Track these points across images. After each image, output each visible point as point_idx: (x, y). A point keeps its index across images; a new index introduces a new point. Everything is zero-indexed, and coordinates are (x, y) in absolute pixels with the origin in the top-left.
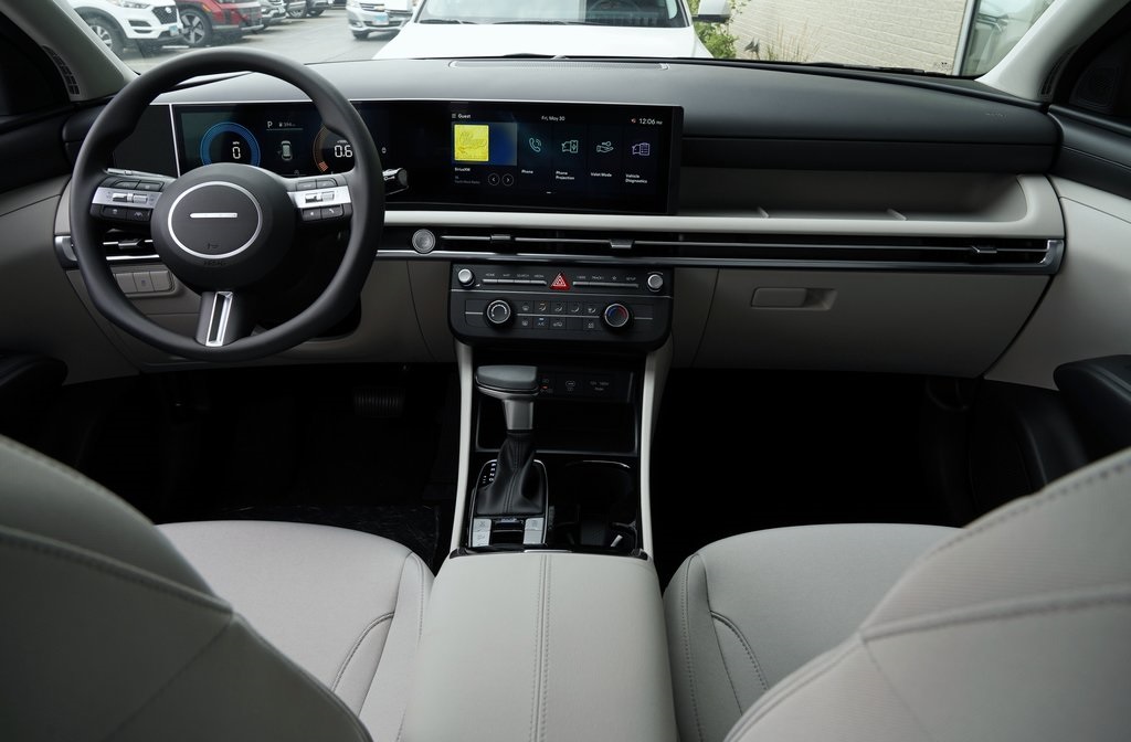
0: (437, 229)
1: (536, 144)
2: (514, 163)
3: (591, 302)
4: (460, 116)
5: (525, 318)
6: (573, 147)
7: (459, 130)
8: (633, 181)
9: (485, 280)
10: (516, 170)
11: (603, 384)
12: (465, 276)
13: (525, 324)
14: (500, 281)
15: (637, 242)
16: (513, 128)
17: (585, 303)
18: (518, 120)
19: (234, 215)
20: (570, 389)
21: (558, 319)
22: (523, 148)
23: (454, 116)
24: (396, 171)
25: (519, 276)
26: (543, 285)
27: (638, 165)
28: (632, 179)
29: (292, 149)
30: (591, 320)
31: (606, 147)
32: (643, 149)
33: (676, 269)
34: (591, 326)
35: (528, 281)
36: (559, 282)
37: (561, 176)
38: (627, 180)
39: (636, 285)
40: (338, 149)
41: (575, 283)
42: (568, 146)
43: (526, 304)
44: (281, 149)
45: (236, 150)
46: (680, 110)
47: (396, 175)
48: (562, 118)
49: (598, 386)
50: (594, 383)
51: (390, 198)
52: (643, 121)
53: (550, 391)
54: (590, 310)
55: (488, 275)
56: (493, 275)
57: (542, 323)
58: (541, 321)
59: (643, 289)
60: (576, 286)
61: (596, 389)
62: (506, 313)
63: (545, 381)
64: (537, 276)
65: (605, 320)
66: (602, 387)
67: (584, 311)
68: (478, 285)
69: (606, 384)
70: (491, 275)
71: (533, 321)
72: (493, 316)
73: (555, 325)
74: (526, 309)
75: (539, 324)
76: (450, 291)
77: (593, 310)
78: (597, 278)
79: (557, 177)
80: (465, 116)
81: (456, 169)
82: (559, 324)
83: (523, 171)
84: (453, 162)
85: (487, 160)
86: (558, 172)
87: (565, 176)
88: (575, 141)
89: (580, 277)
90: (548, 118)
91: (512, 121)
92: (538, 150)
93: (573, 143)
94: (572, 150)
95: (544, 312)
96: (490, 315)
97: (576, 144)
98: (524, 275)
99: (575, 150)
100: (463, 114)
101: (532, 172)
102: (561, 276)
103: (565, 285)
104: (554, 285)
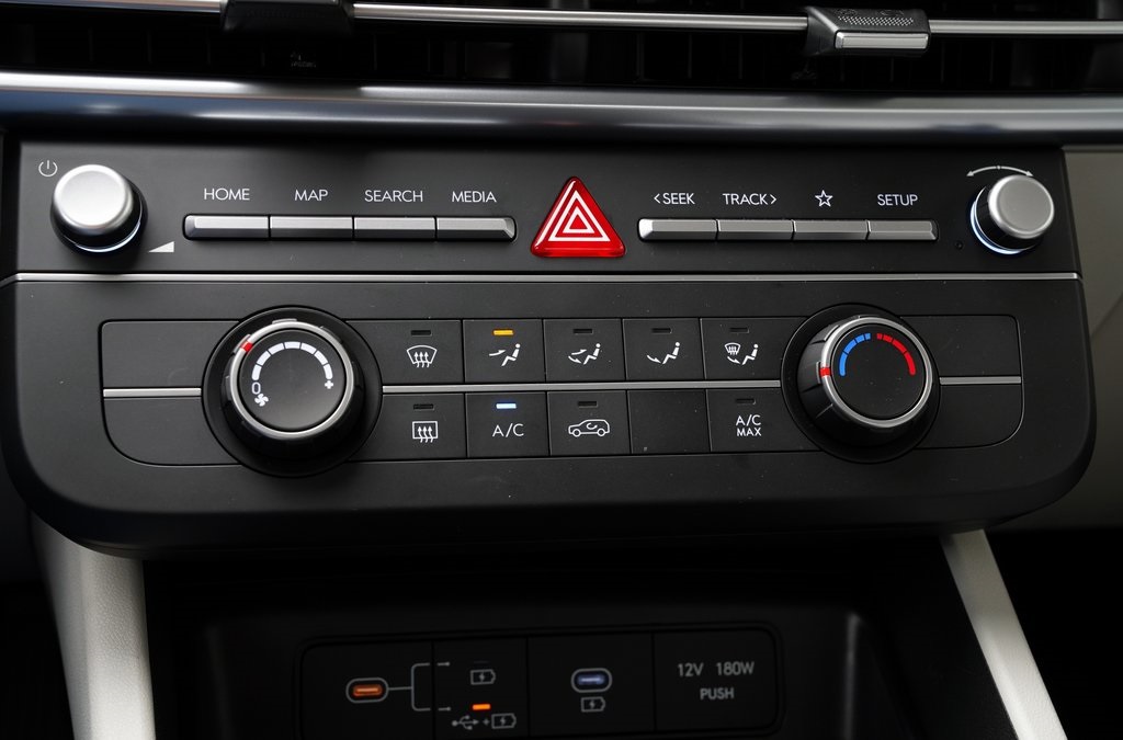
3: (739, 314)
5: (424, 406)
9: (200, 223)
11: (729, 668)
12: (91, 199)
13: (425, 433)
14: (279, 223)
15: (938, 25)
17: (706, 319)
20: (592, 706)
21: (587, 403)
25: (373, 196)
26: (496, 239)
30: (744, 400)
33: (1074, 160)
34: (748, 427)
35: (425, 224)
36: (574, 222)
39: (924, 230)
41: (646, 227)
43: (419, 336)
49: (712, 679)
50: (693, 669)
53: (506, 722)
54: (733, 350)
55: (214, 194)
56: (242, 194)
57: (513, 427)
58: (507, 417)
59: (955, 245)
60: (654, 240)
61: (704, 692)
62: (329, 385)
63: (482, 677)
64: (463, 197)
65: (827, 400)
66: (727, 682)
67: (705, 359)
68: (169, 248)
69: (748, 668)
70: (230, 194)
71: (466, 416)
72: (262, 400)
73: (574, 431)
74: (422, 360)
75: (498, 431)
76: (7, 281)
77: (746, 351)
78: (745, 199)
82: (596, 428)
89: (671, 199)
95: (514, 373)
96: (248, 398)
98: (399, 195)
102: (576, 195)
103: (605, 238)
104: (553, 238)
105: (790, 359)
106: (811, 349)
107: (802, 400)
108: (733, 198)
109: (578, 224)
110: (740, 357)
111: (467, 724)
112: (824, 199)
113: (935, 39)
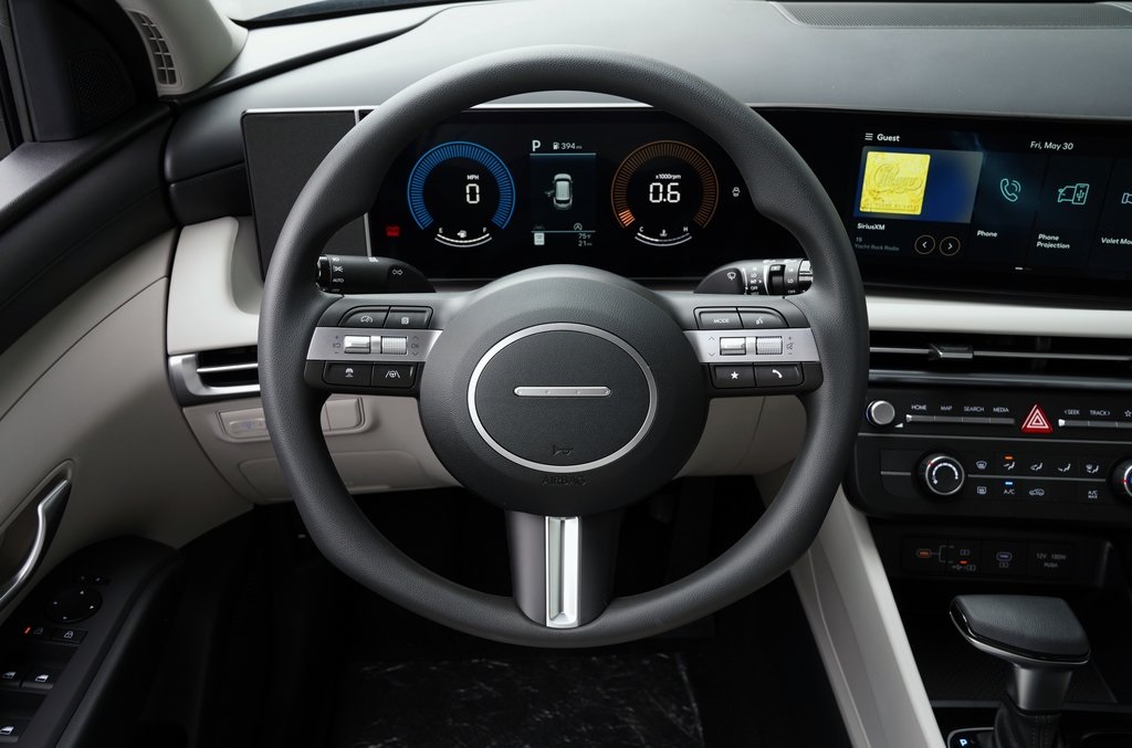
1: (1011, 189)
2: (968, 220)
4: (881, 137)
5: (982, 483)
6: (1080, 194)
7: (875, 161)
9: (910, 417)
10: (966, 231)
11: (1056, 557)
12: (882, 412)
13: (982, 491)
14: (937, 418)
16: (974, 160)
17: (1080, 456)
18: (986, 147)
19: (602, 391)
20: (1004, 565)
21: (1036, 484)
22: (987, 193)
23: (869, 136)
25: (967, 409)
26: (1010, 426)
29: (574, 189)
30: (1092, 486)
34: (1092, 495)
35: (983, 420)
36: (1036, 421)
37: (1047, 241)
40: (656, 188)
41: (1062, 422)
42: (1069, 193)
43: (981, 458)
44: (553, 187)
45: (473, 189)
48: (1068, 146)
49: (1049, 560)
50: (1042, 556)
53: (972, 568)
54: (1089, 468)
55: (915, 407)
56: (924, 407)
57: (1011, 491)
58: (1009, 487)
60: (1063, 427)
61: (1044, 564)
62: (957, 478)
63: (965, 552)
65: (1124, 490)
66: (1055, 561)
67: (1079, 471)
68: (901, 426)
69: (1064, 557)
70: (920, 407)
71: (995, 487)
72: (936, 482)
73: (1031, 493)
74: (981, 466)
75: (1006, 492)
77: (1094, 468)
78: (1099, 413)
79: (1039, 244)
80: (890, 138)
81: (860, 226)
82: (1040, 493)
83: (980, 233)
84: (855, 214)
85: (918, 212)
86: (1041, 236)
87: (1053, 242)
88: (1082, 185)
89: (1071, 412)
90: (1043, 145)
91: (974, 149)
92: (1013, 198)
93: (1079, 189)
94: (1076, 200)
95: (1012, 472)
96: (931, 481)
97: (1084, 190)
98: (975, 409)
99: (1082, 200)
100: (885, 135)
101: (995, 235)
102: (1037, 411)
103: (1047, 427)
104: (1028, 426)
105: (1109, 472)
106: (1118, 470)
107: (1114, 488)
108: (1094, 412)
110: (1092, 470)
111: (959, 568)
112: (1128, 414)
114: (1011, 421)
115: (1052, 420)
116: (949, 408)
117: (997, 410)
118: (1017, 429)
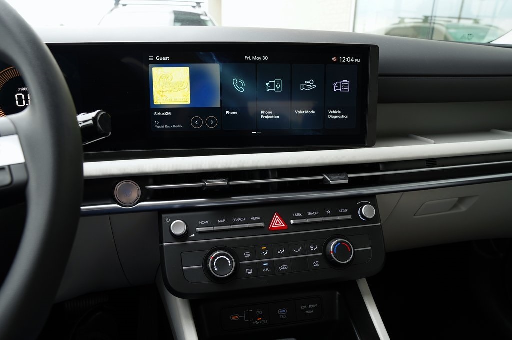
0: (141, 179)
1: (240, 84)
2: (218, 104)
3: (313, 239)
4: (158, 58)
5: (249, 266)
6: (278, 85)
7: (157, 73)
8: (335, 117)
9: (200, 229)
10: (219, 112)
11: (312, 306)
12: (178, 227)
13: (249, 272)
14: (216, 228)
15: (350, 176)
16: (215, 69)
17: (306, 241)
18: (220, 60)
20: (283, 317)
21: (282, 263)
22: (226, 89)
23: (151, 58)
24: (94, 114)
25: (235, 220)
26: (262, 227)
27: (339, 101)
28: (334, 114)
30: (315, 258)
31: (310, 84)
32: (343, 85)
34: (316, 264)
35: (246, 226)
36: (277, 222)
37: (266, 115)
38: (330, 116)
39: (350, 217)
40: (20, 97)
41: (292, 222)
42: (272, 85)
43: (246, 250)
46: (376, 48)
47: (94, 119)
48: (265, 58)
49: (308, 309)
50: (304, 307)
51: (87, 148)
52: (343, 59)
53: (265, 322)
54: (312, 248)
55: (202, 223)
56: (207, 222)
57: (267, 269)
58: (266, 267)
59: (356, 219)
60: (294, 224)
61: (307, 312)
62: (230, 265)
63: (259, 313)
64: (253, 218)
65: (332, 258)
66: (311, 309)
67: (306, 250)
68: (194, 235)
69: (316, 306)
70: (205, 222)
71: (257, 267)
72: (216, 269)
73: (280, 269)
74: (247, 256)
75: (264, 270)
76: (161, 245)
77: (315, 247)
78: (313, 214)
79: (262, 116)
80: (164, 58)
81: (156, 114)
82: (285, 267)
83: (227, 112)
84: (152, 107)
85: (189, 102)
86: (262, 112)
87: (270, 115)
88: (278, 80)
89: (297, 215)
90: (251, 58)
91: (214, 62)
92: (242, 90)
93: (277, 82)
94: (277, 88)
95: (267, 257)
96: (213, 269)
97: (280, 83)
98: (240, 219)
99: (280, 89)
100: (161, 56)
101: (236, 113)
102: (277, 216)
103: (284, 225)
104: (273, 226)
105: (324, 248)
106: (328, 246)
107: (327, 257)
108: (310, 214)
109: (278, 223)
110: (314, 249)
111: (257, 323)
112: (329, 212)
113: (350, 179)
114: (263, 224)
115: (286, 221)
116: (224, 221)
117: (253, 219)
118: (267, 229)
